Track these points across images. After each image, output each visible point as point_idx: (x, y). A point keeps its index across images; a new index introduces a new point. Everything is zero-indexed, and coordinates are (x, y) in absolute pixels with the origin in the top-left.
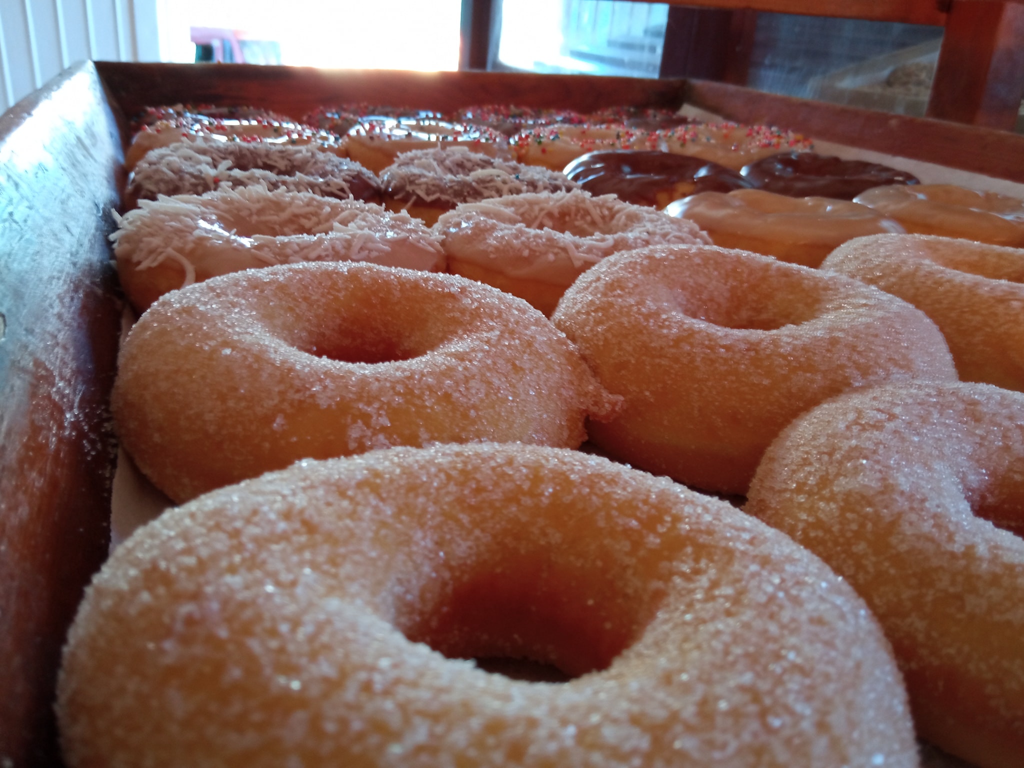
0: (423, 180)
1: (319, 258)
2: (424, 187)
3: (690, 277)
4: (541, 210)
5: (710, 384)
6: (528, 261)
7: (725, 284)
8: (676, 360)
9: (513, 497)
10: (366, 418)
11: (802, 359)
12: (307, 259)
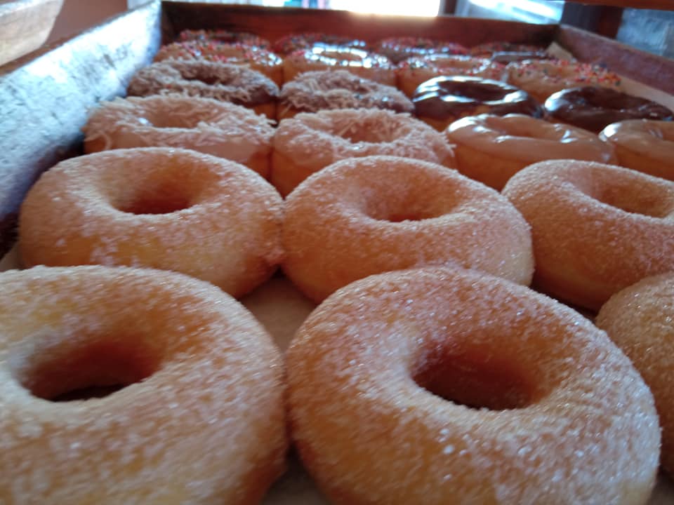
0: (300, 93)
1: (175, 145)
2: (298, 98)
3: (381, 179)
4: (351, 121)
5: (332, 251)
6: (309, 156)
7: (406, 187)
8: (319, 234)
9: (132, 304)
11: (391, 244)
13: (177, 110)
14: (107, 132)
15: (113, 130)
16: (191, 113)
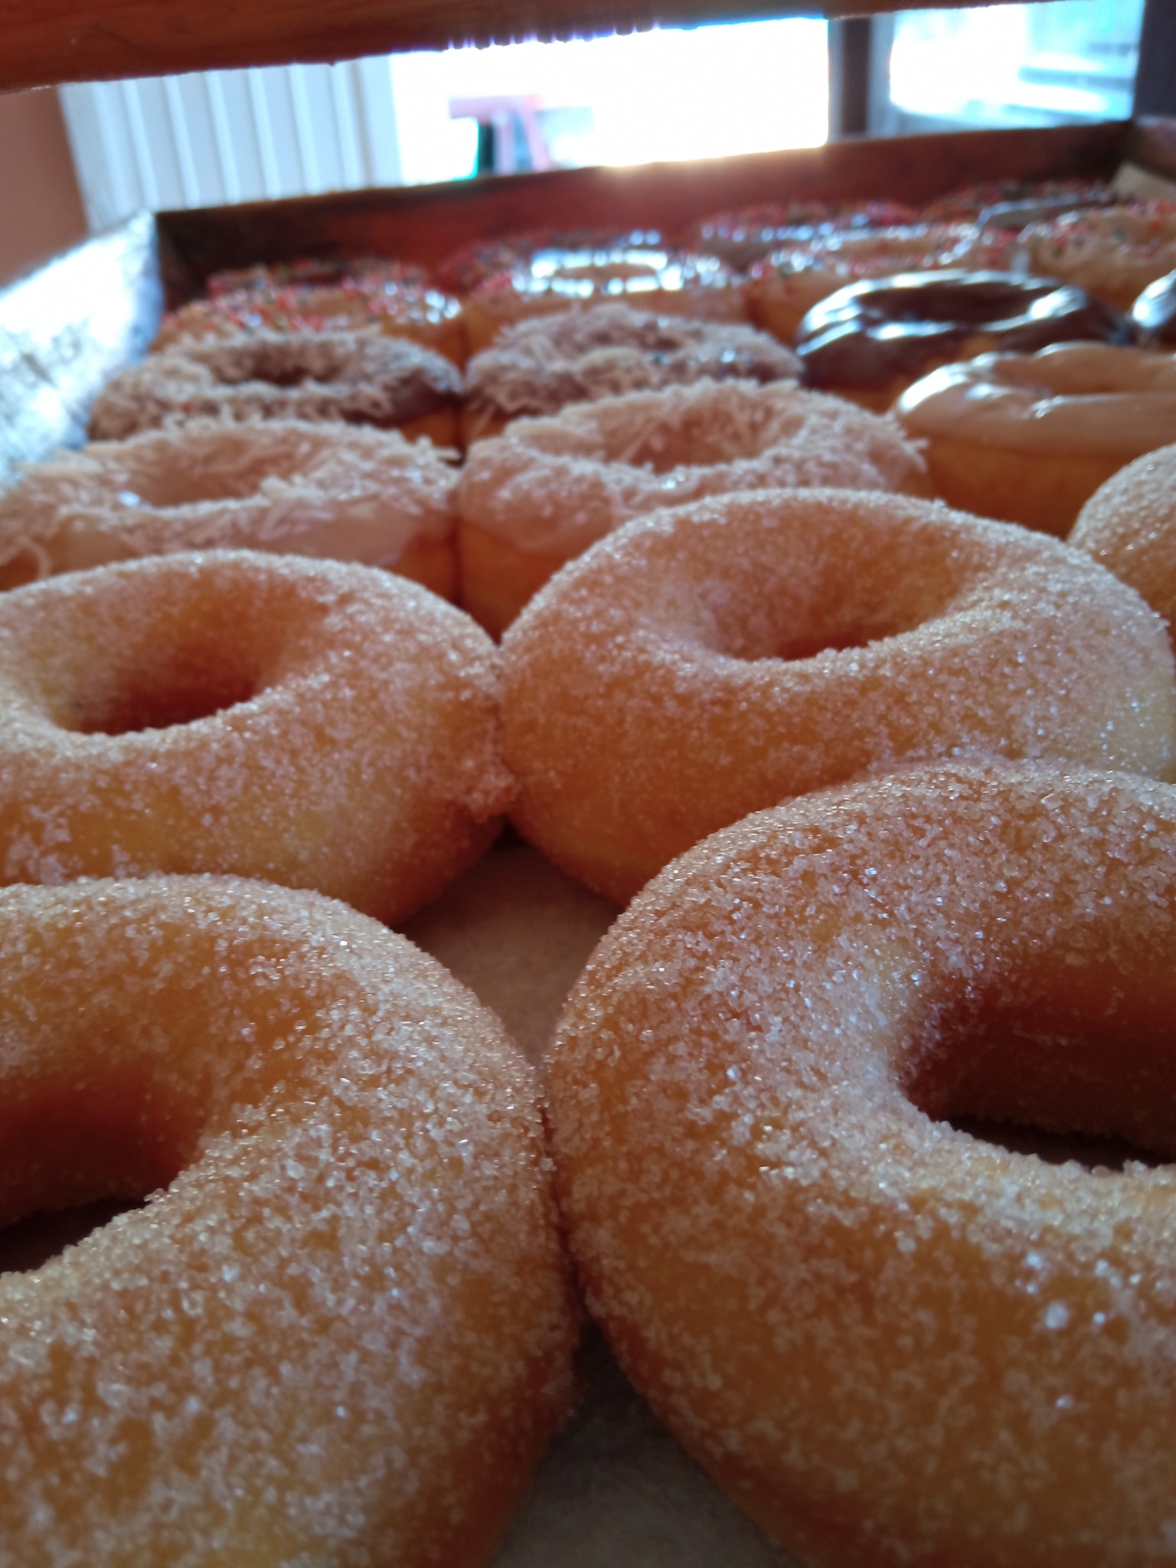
0: (511, 375)
1: (209, 544)
2: (507, 388)
3: (746, 553)
4: (649, 420)
5: (637, 762)
6: (551, 523)
7: (814, 563)
8: (599, 719)
9: (113, 979)
10: (36, 830)
11: (796, 720)
12: (192, 546)
13: (209, 459)
14: (38, 539)
15: (51, 532)
16: (244, 462)
